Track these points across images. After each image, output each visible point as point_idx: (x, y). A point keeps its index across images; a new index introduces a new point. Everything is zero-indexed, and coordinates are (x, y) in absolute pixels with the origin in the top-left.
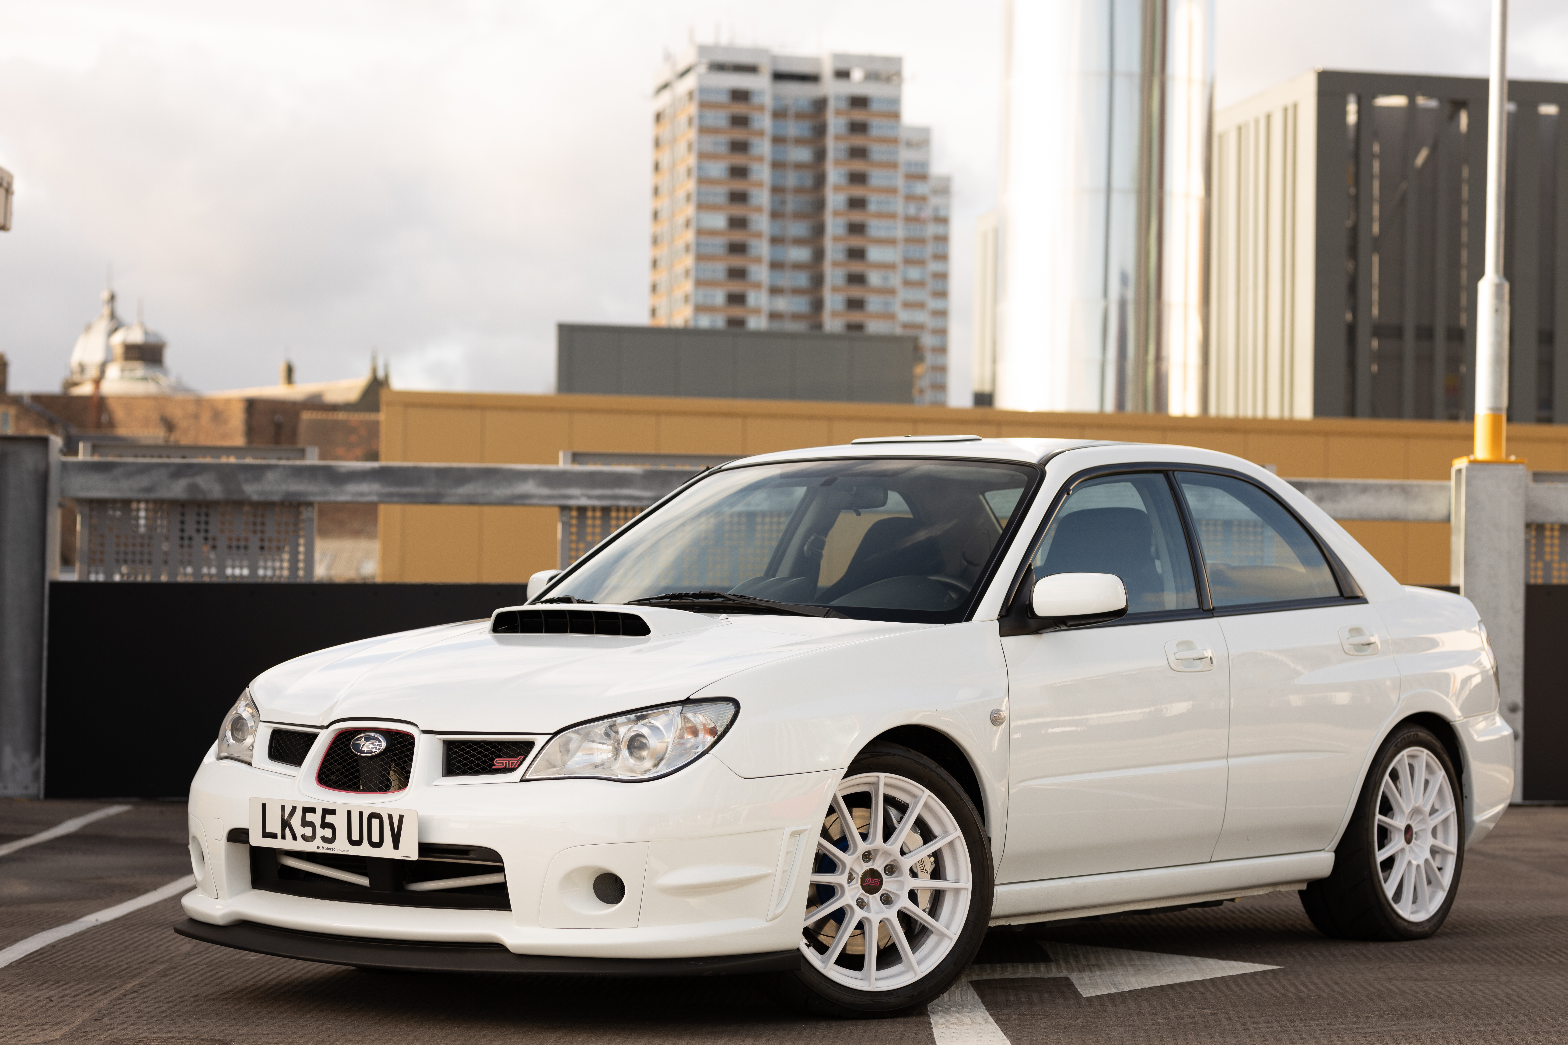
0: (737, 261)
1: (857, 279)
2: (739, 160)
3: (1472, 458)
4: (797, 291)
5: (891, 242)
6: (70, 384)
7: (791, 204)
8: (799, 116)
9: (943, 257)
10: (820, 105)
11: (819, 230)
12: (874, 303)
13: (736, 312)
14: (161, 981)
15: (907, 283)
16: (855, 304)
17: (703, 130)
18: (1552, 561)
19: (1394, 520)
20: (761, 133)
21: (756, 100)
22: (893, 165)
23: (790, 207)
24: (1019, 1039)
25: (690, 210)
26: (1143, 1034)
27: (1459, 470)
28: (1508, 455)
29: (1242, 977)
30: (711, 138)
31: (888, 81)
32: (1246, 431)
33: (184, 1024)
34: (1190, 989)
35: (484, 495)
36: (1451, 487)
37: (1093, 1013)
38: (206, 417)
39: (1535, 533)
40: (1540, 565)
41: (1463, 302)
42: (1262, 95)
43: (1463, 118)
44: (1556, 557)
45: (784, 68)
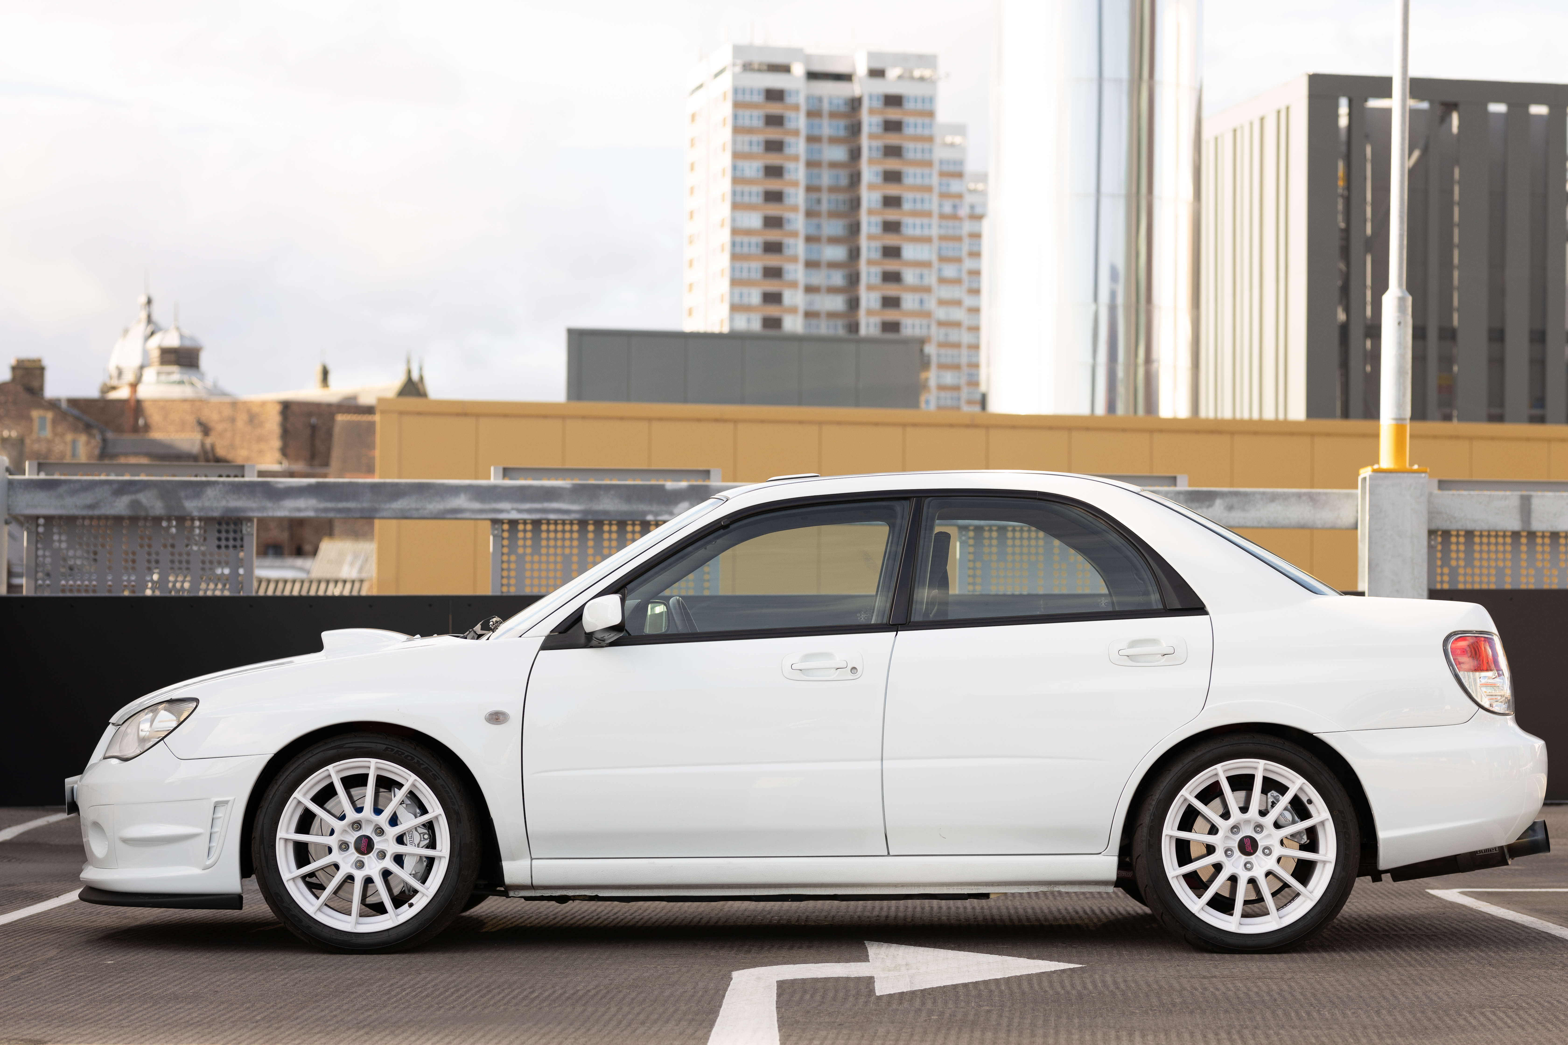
0: (773, 261)
1: (892, 277)
2: (774, 159)
3: (1376, 467)
4: (832, 290)
5: (926, 240)
6: (108, 388)
7: (826, 203)
8: (833, 115)
10: (855, 104)
11: (854, 229)
12: (909, 301)
13: (772, 311)
14: (12, 985)
15: (942, 281)
16: (891, 302)
17: (737, 130)
18: (1458, 566)
19: (1302, 527)
20: (796, 133)
21: (790, 100)
22: (929, 164)
23: (825, 207)
24: (790, 1036)
25: (725, 210)
26: (909, 1030)
27: (1365, 479)
28: (1411, 464)
29: (1040, 975)
30: (747, 138)
31: (922, 79)
32: (1232, 433)
33: (13, 1026)
34: (982, 987)
35: (417, 510)
36: (1357, 494)
37: (876, 1010)
38: (241, 420)
39: (1439, 539)
40: (1446, 570)
41: (1456, 303)
42: (1256, 98)
43: (1455, 119)
44: (1462, 563)
45: (818, 67)
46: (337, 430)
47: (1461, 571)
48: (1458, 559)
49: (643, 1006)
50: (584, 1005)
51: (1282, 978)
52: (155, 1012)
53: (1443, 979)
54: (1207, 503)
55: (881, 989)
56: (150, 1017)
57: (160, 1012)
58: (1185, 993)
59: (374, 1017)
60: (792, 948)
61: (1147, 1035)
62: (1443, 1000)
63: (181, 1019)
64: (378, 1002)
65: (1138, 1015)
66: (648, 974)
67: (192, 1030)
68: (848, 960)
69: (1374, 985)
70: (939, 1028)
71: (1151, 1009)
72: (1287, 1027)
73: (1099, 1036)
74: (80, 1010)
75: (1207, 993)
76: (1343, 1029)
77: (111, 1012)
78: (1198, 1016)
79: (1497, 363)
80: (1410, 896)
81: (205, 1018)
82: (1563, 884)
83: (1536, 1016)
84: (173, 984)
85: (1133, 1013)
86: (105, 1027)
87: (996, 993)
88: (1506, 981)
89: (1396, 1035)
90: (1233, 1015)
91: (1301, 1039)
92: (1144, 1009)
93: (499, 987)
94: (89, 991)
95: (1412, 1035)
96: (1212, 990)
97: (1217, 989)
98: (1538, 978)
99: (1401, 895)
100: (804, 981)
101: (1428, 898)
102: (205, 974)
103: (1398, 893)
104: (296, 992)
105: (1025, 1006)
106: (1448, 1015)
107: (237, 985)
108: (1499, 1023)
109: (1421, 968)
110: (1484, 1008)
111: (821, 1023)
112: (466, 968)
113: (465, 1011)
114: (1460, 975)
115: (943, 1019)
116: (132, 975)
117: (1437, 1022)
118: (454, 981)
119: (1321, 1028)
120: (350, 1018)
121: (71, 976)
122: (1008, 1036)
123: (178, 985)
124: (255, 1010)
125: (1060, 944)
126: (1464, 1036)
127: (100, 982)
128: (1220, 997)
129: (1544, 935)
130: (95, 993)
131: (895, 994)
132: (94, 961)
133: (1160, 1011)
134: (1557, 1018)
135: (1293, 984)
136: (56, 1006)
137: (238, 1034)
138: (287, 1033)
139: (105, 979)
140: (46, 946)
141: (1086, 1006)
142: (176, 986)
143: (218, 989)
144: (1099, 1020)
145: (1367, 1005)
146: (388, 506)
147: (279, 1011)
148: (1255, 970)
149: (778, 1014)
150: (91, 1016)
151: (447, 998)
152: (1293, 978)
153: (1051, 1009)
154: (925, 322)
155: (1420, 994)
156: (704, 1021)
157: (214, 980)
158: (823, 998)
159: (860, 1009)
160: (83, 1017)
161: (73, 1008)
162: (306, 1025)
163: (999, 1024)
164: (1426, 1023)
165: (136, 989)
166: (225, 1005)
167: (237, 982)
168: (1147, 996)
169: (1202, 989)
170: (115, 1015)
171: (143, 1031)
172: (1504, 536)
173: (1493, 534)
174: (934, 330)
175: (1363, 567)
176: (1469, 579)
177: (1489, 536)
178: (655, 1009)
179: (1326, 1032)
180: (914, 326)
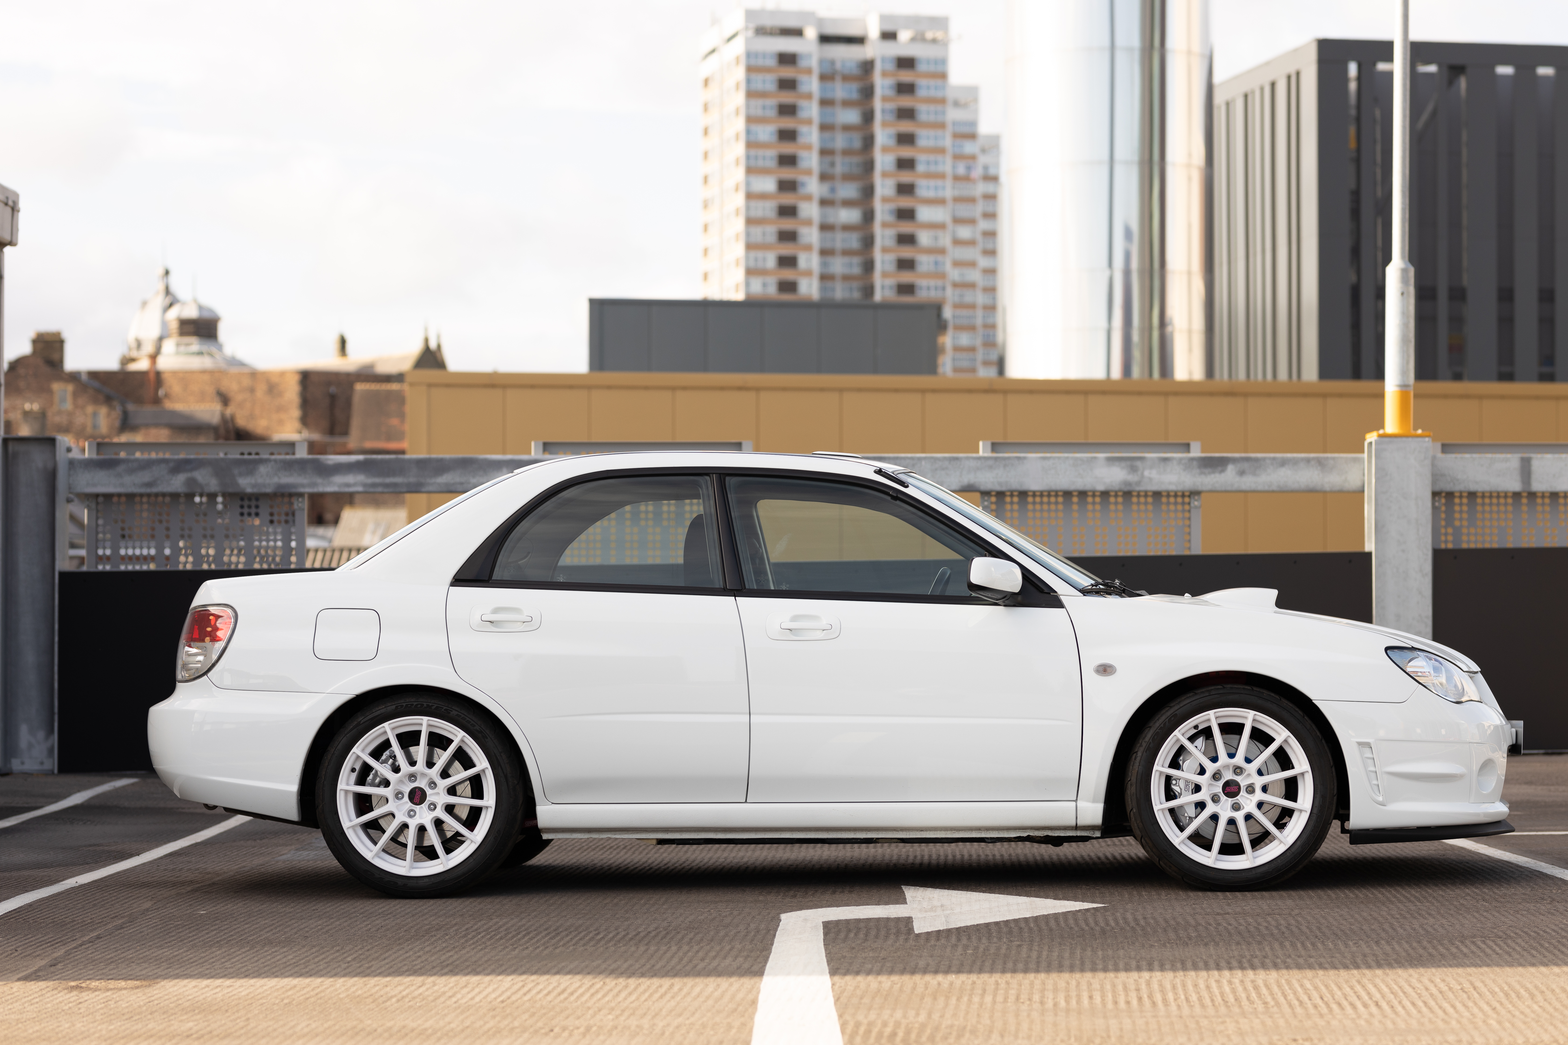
0: (787, 224)
1: (906, 240)
2: (787, 123)
3: (1381, 432)
4: (848, 253)
5: (940, 202)
6: (126, 360)
7: (840, 166)
8: (846, 78)
9: (991, 216)
10: (867, 66)
11: (868, 192)
12: (925, 262)
13: (788, 274)
14: (116, 933)
15: (957, 242)
16: (906, 265)
17: (751, 94)
18: (1461, 526)
19: (1311, 491)
20: (809, 96)
21: (803, 63)
22: (942, 126)
23: (839, 169)
24: (838, 969)
25: (739, 174)
26: (947, 963)
27: (1371, 443)
28: (1415, 429)
29: (1065, 914)
30: (760, 102)
31: (934, 41)
32: (1246, 395)
33: (125, 968)
34: (1013, 925)
35: (462, 484)
36: (1363, 459)
37: (915, 946)
38: (261, 390)
39: (1443, 501)
40: (1450, 530)
41: (1465, 263)
42: (1268, 64)
43: (1463, 83)
44: (1465, 523)
45: (831, 30)
46: (356, 400)
47: (1465, 531)
48: (1461, 519)
49: (701, 945)
50: (647, 944)
51: (1290, 914)
52: (253, 955)
53: (1439, 913)
54: (1220, 469)
55: (920, 927)
56: (250, 959)
57: (258, 955)
58: (1200, 928)
59: (455, 957)
60: (834, 892)
62: (1438, 932)
63: (278, 960)
64: (457, 944)
65: (1157, 947)
66: (702, 917)
68: (887, 902)
69: (1375, 919)
70: (975, 961)
71: (1169, 943)
72: (1293, 956)
74: (184, 954)
75: (1220, 928)
76: (1345, 957)
77: (213, 955)
78: (1212, 948)
79: (1506, 322)
81: (300, 960)
82: (1559, 827)
83: (1523, 944)
84: (265, 931)
85: (1152, 946)
87: (1026, 930)
88: (1497, 914)
89: (1393, 962)
90: (1244, 947)
92: (1162, 942)
93: (566, 930)
94: (189, 937)
95: (1408, 961)
96: (1225, 925)
97: (1230, 925)
98: (1528, 911)
100: (848, 922)
102: (293, 921)
104: (379, 936)
105: (1053, 941)
106: (1442, 944)
107: (324, 930)
108: (1488, 951)
110: (1475, 938)
111: (866, 958)
112: (533, 914)
113: (538, 951)
114: (1455, 909)
116: (226, 923)
117: (1431, 950)
118: (524, 925)
119: (1324, 957)
120: (433, 958)
121: (169, 925)
124: (345, 953)
125: (1084, 887)
127: (197, 929)
128: (1232, 931)
129: (1537, 874)
130: (194, 939)
131: (932, 932)
132: (188, 912)
133: (1177, 944)
134: (1542, 946)
135: (1300, 919)
136: (161, 951)
139: (201, 927)
140: (140, 899)
141: (1109, 941)
142: (268, 932)
143: (307, 935)
144: (1121, 952)
145: (1368, 937)
146: (433, 480)
147: (367, 953)
148: (1265, 907)
149: (826, 950)
150: (195, 959)
151: (519, 940)
152: (1300, 913)
153: (1077, 942)
154: (939, 283)
155: (1417, 926)
156: (758, 957)
157: (302, 926)
158: (866, 936)
159: (901, 945)
160: (188, 960)
161: (177, 953)
162: (394, 964)
163: (1029, 956)
164: (1421, 951)
165: (232, 936)
166: (317, 948)
167: (323, 928)
168: (1165, 931)
169: (1215, 924)
170: (217, 958)
172: (1506, 497)
173: (1495, 494)
174: (949, 292)
175: (1370, 528)
176: (1473, 538)
177: (1491, 497)
178: (712, 947)
179: (1329, 960)
180: (928, 288)
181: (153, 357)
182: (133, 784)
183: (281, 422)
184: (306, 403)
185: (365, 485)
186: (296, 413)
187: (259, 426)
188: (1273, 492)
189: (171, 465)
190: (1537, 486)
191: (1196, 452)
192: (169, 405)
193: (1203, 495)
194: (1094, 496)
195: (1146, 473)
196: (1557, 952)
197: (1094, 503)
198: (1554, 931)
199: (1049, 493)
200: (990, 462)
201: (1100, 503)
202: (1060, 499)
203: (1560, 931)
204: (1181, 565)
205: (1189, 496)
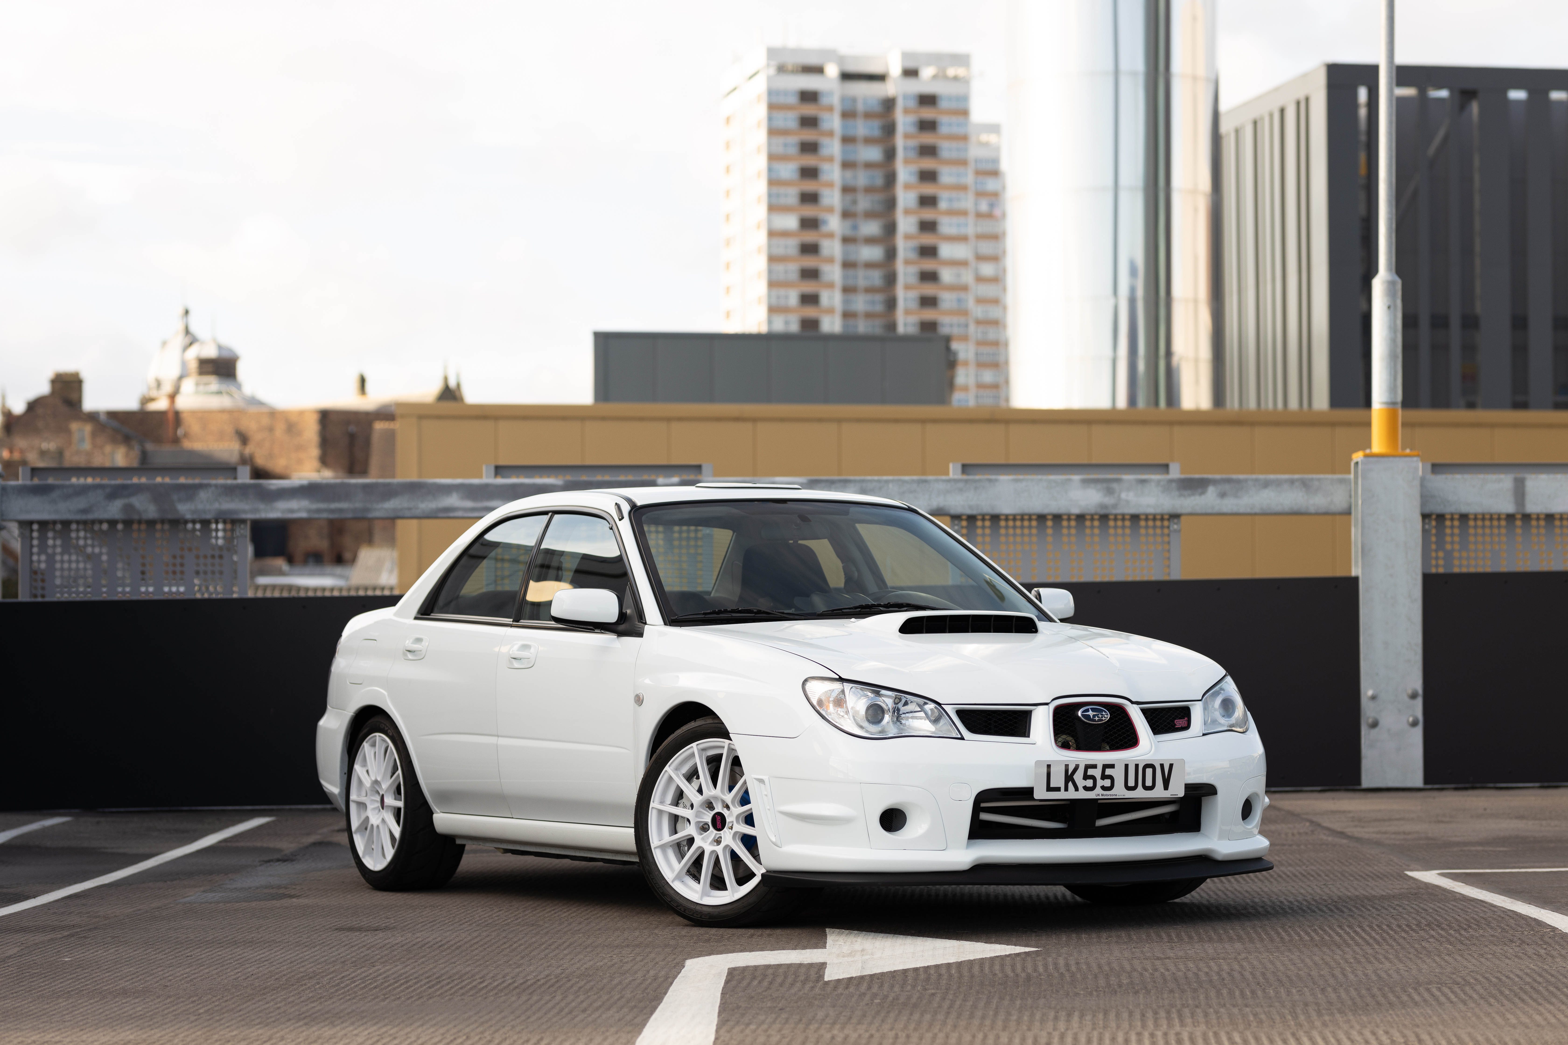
0: (809, 262)
1: (929, 277)
2: (809, 161)
3: (1368, 451)
4: (871, 290)
5: (962, 239)
6: (146, 400)
7: (864, 203)
8: (868, 115)
10: (889, 104)
11: (890, 229)
12: (947, 299)
13: (810, 312)
15: (978, 279)
16: (928, 302)
17: (773, 132)
18: (1453, 550)
19: (1295, 513)
20: (830, 134)
21: (824, 101)
22: (963, 163)
23: (861, 206)
24: (727, 1020)
25: (761, 211)
26: (849, 1013)
27: (1357, 463)
28: (1403, 449)
29: (992, 959)
30: (781, 140)
31: (956, 78)
32: (1253, 424)
34: (932, 972)
35: (410, 509)
36: (1350, 480)
37: (820, 995)
38: (280, 430)
39: (1434, 523)
40: (1441, 554)
41: (1478, 290)
42: (1276, 90)
43: (1475, 108)
44: (1457, 547)
45: (852, 68)
46: (375, 438)
47: (1456, 554)
48: (1452, 543)
49: (589, 994)
50: (530, 994)
51: (1236, 958)
52: (100, 1007)
53: (1397, 957)
54: (1200, 490)
55: (830, 975)
56: (95, 1011)
57: (105, 1006)
58: (1135, 974)
59: (318, 1008)
60: (752, 935)
61: (1086, 1015)
62: (1392, 978)
63: (125, 1013)
64: (325, 994)
65: (1082, 996)
66: (601, 964)
67: (132, 1023)
68: (805, 947)
69: (1327, 964)
70: (879, 1011)
71: (1096, 991)
72: (1228, 1006)
73: (1038, 1016)
74: (26, 1006)
75: (1157, 974)
76: (1284, 1006)
77: (56, 1007)
78: (1141, 996)
79: (1520, 350)
80: (1388, 878)
81: (148, 1012)
82: (1544, 864)
83: (1482, 991)
84: (125, 980)
85: (1077, 994)
86: (47, 1022)
87: (945, 977)
88: (1459, 958)
89: (1336, 1011)
90: (1177, 995)
91: (1239, 1017)
92: (1089, 990)
93: (450, 978)
94: (40, 987)
95: (1352, 1011)
96: (1162, 970)
97: (1168, 970)
98: (1493, 955)
99: (1378, 877)
100: (756, 968)
101: (1405, 879)
102: (160, 969)
103: (1376, 875)
104: (245, 985)
105: (971, 988)
106: (1393, 992)
107: (189, 979)
108: (1442, 998)
109: (1378, 947)
110: (1430, 985)
111: (762, 1008)
113: (410, 1001)
114: (1415, 953)
115: (885, 1002)
116: (87, 971)
117: (1380, 998)
118: (407, 972)
119: (1262, 1006)
120: (293, 1009)
121: (25, 973)
122: (946, 1018)
123: (129, 980)
124: (200, 1004)
126: (1403, 1011)
127: (52, 978)
128: (1169, 978)
129: (1509, 913)
130: (44, 989)
131: (843, 979)
132: (53, 959)
133: (1104, 992)
134: (1501, 993)
135: (1245, 964)
137: (177, 1027)
138: (227, 1025)
139: (58, 976)
140: (8, 945)
141: (1032, 989)
142: (127, 981)
143: (168, 984)
144: (1042, 1002)
145: (1315, 983)
146: (380, 506)
147: (224, 1004)
148: (1211, 951)
149: (721, 1000)
150: (35, 1011)
151: (395, 989)
152: (1247, 958)
153: (995, 992)
154: (962, 320)
155: (1370, 972)
156: (646, 1007)
157: (167, 975)
158: (771, 984)
159: (804, 994)
160: (27, 1012)
161: (19, 1004)
162: (248, 1017)
163: (940, 1007)
164: (1369, 999)
165: (87, 985)
166: (172, 999)
167: (189, 977)
168: (1096, 977)
169: (1152, 970)
170: (59, 1010)
171: (83, 1025)
172: (1499, 519)
173: (1488, 517)
174: (972, 328)
175: (1356, 552)
176: (1465, 562)
177: (1483, 519)
178: (600, 997)
179: (1266, 1009)
180: (951, 325)
181: (172, 397)
182: (63, 824)
183: (300, 462)
184: (326, 442)
185: (309, 511)
186: (314, 452)
187: (278, 464)
188: (1255, 514)
189: (108, 490)
190: (1532, 508)
191: (1175, 472)
192: (187, 445)
193: (1183, 518)
194: (1069, 519)
195: (1123, 496)
196: (1517, 1000)
197: (1069, 527)
198: (1518, 976)
199: (1022, 517)
200: (961, 485)
201: (1076, 527)
202: (1034, 523)
203: (1524, 976)
204: (1159, 590)
205: (1169, 520)
